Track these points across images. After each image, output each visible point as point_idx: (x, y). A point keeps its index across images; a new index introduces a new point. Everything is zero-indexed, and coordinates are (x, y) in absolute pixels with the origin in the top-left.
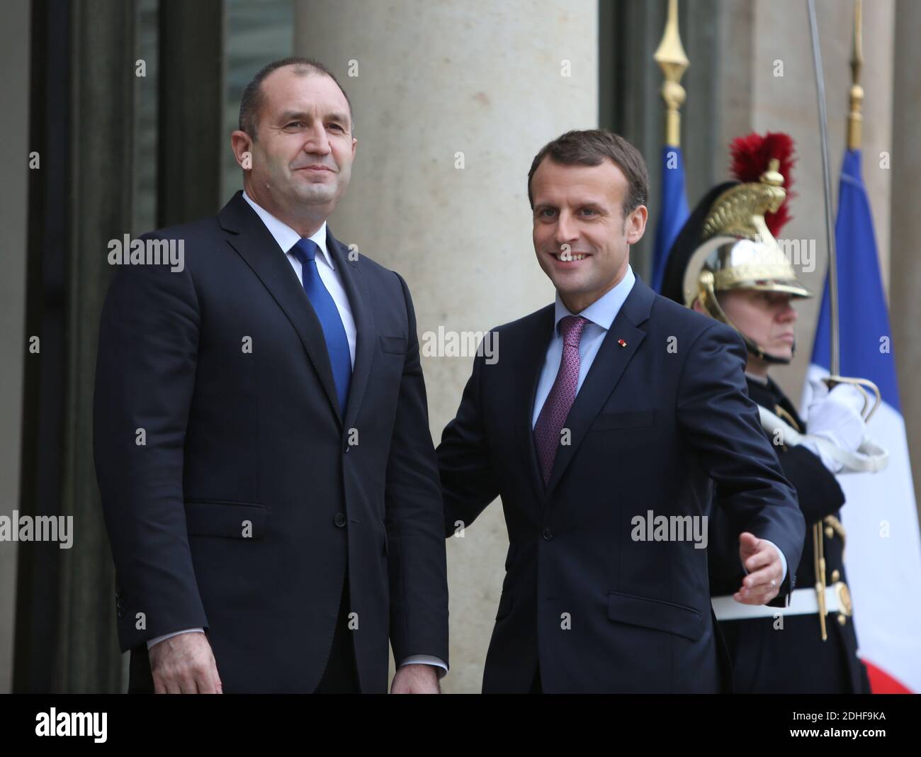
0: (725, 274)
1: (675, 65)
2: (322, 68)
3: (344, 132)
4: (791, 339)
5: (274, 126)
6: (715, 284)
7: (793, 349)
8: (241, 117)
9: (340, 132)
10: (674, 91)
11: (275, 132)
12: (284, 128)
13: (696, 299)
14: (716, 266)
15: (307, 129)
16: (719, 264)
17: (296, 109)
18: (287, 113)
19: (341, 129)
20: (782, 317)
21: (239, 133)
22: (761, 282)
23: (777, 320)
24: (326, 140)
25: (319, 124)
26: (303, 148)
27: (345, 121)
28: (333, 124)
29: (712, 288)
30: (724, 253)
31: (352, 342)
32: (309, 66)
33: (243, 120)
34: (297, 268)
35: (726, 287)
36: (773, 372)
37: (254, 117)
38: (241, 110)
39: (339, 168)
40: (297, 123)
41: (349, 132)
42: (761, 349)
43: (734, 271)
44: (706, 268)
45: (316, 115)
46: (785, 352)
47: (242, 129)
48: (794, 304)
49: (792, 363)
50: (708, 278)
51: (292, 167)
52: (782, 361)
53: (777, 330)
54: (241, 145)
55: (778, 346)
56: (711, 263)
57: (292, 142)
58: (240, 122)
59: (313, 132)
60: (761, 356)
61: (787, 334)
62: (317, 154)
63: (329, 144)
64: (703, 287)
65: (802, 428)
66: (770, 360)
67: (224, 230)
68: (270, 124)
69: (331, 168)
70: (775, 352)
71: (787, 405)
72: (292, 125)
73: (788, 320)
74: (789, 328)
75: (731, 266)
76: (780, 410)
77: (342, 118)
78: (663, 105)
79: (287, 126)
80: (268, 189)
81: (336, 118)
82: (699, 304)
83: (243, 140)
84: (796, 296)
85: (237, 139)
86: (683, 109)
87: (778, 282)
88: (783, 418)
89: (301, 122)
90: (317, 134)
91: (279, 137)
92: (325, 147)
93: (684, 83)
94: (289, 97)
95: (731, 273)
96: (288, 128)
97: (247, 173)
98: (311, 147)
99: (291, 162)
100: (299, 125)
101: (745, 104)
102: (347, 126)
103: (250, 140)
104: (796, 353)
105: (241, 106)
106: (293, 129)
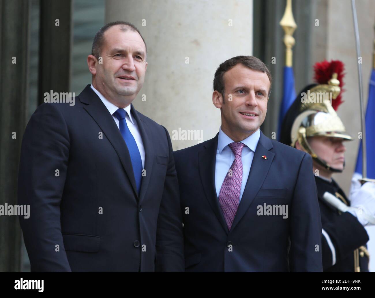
0: (311, 129)
1: (290, 28)
2: (134, 28)
3: (142, 60)
4: (342, 160)
5: (109, 55)
6: (306, 133)
7: (344, 165)
8: (93, 49)
9: (140, 60)
10: (289, 40)
11: (109, 58)
12: (113, 56)
13: (297, 141)
14: (307, 124)
15: (124, 58)
16: (308, 124)
17: (120, 48)
18: (115, 49)
19: (141, 58)
20: (339, 150)
21: (91, 56)
22: (329, 133)
23: (336, 151)
24: (133, 64)
25: (130, 56)
26: (122, 67)
27: (143, 55)
28: (137, 56)
29: (304, 136)
30: (311, 118)
31: (143, 159)
32: (128, 26)
33: (94, 50)
34: (117, 122)
35: (311, 135)
36: (335, 176)
37: (99, 49)
38: (93, 45)
39: (139, 78)
40: (120, 54)
41: (144, 60)
42: (329, 165)
43: (315, 127)
44: (302, 125)
45: (130, 51)
46: (340, 166)
47: (93, 54)
48: (344, 143)
49: (344, 172)
50: (303, 131)
51: (115, 76)
52: (338, 171)
53: (337, 156)
54: (92, 62)
55: (337, 163)
56: (304, 123)
57: (117, 63)
58: (92, 51)
59: (127, 60)
60: (328, 169)
61: (341, 158)
62: (129, 71)
63: (135, 66)
64: (301, 135)
65: (348, 204)
66: (333, 170)
67: (82, 103)
68: (107, 54)
69: (135, 78)
70: (335, 166)
71: (341, 192)
72: (118, 55)
73: (342, 151)
74: (342, 155)
75: (314, 125)
76: (338, 195)
77: (142, 53)
78: (284, 47)
79: (115, 55)
80: (103, 85)
81: (139, 53)
82: (298, 143)
83: (93, 60)
84: (345, 140)
85: (90, 59)
86: (294, 48)
87: (337, 132)
88: (339, 198)
89: (122, 54)
90: (129, 61)
91: (110, 60)
92: (132, 68)
93: (294, 36)
94: (117, 41)
95: (314, 128)
96: (115, 57)
97: (94, 76)
98: (126, 67)
99: (115, 73)
100: (121, 56)
101: (324, 46)
102: (144, 57)
103: (96, 60)
104: (345, 167)
105: (93, 43)
106: (118, 57)
